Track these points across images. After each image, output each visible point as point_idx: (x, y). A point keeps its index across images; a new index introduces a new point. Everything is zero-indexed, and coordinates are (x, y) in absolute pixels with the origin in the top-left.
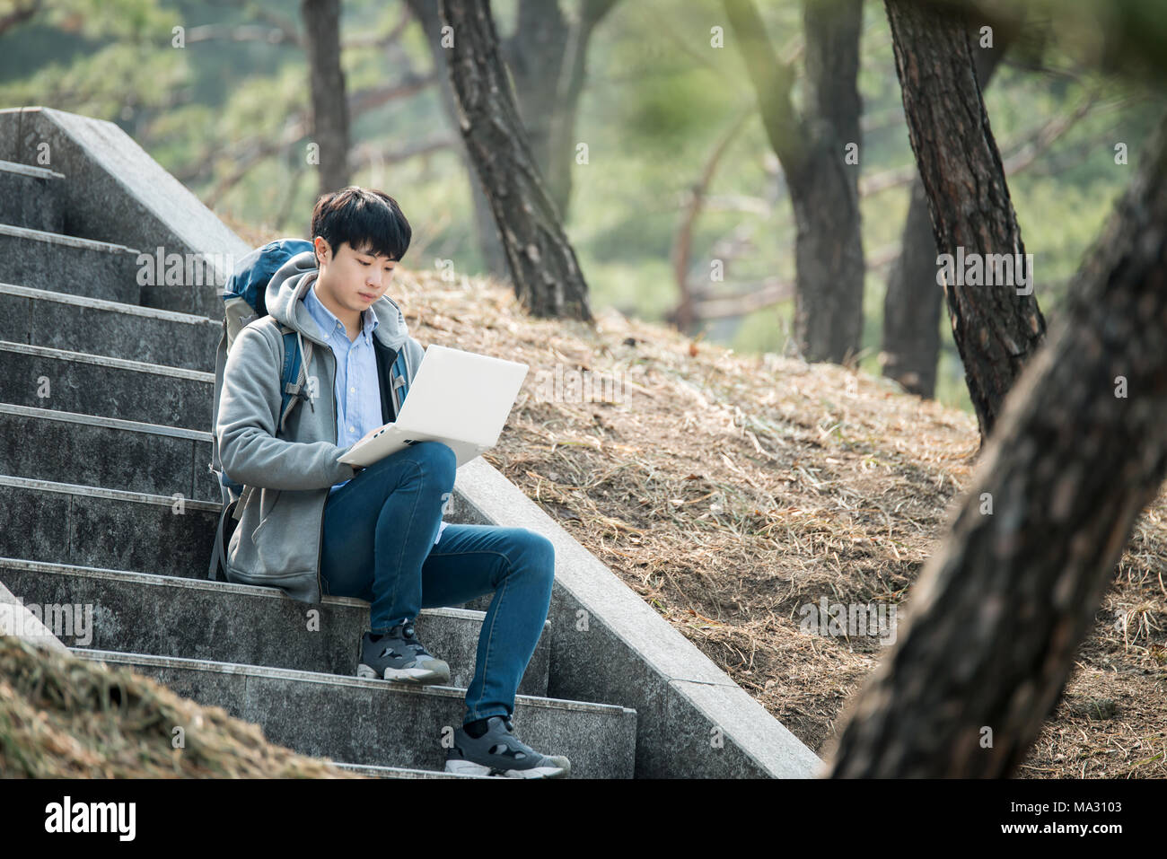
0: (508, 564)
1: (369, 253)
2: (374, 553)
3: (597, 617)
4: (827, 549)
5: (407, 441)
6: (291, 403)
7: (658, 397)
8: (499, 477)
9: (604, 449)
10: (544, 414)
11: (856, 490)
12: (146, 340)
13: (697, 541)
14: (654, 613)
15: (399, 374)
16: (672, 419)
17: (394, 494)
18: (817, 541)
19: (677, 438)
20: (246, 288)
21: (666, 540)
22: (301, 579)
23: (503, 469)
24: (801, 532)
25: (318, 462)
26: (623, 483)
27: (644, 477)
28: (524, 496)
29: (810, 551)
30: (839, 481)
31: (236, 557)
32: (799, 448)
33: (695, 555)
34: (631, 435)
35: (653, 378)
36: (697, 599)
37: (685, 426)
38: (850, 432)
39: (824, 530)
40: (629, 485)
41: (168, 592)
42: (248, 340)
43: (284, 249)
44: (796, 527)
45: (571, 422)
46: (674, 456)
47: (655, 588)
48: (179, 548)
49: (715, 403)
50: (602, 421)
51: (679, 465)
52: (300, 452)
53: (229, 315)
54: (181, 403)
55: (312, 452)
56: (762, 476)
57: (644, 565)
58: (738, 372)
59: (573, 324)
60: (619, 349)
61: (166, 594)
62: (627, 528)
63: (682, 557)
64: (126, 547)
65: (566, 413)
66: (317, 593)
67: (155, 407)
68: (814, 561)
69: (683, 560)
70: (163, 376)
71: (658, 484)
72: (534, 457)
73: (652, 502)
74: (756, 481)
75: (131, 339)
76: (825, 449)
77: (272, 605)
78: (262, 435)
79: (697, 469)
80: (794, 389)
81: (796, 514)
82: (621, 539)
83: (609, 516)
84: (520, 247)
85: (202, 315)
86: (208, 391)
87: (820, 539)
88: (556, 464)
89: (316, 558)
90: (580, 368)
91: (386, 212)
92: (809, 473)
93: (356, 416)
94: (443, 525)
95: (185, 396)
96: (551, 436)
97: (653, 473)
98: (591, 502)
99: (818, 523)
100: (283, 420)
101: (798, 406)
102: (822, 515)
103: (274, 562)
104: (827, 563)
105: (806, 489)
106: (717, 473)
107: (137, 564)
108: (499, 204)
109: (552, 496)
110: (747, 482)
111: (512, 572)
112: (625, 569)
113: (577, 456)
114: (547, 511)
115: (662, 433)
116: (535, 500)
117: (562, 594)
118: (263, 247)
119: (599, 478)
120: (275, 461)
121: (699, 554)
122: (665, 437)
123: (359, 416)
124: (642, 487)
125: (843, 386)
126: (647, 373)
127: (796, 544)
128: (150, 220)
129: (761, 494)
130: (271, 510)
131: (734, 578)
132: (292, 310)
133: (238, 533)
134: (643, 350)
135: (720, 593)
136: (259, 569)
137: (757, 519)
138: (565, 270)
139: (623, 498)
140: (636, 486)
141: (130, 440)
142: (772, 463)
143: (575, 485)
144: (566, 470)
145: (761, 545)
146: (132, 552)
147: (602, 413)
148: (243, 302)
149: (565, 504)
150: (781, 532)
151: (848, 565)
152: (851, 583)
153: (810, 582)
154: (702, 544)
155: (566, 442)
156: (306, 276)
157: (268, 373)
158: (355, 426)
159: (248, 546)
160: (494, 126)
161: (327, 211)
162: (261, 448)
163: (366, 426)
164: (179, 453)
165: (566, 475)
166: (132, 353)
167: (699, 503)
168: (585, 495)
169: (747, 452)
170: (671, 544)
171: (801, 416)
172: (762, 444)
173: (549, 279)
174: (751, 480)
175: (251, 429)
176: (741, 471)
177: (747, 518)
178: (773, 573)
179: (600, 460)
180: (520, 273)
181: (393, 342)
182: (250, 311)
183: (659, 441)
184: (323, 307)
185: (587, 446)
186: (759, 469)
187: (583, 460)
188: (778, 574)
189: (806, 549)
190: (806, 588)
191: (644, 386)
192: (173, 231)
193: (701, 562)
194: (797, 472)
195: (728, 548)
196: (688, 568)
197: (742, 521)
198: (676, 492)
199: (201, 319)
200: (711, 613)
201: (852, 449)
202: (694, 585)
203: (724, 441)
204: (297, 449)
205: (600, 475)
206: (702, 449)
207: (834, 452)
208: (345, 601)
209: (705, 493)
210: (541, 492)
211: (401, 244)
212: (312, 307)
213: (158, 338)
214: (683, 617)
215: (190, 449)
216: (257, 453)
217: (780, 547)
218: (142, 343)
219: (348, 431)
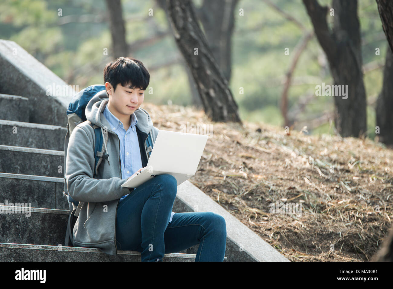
0: (204, 230)
1: (130, 88)
2: (141, 228)
3: (249, 254)
4: (356, 218)
5: (153, 175)
6: (100, 161)
7: (273, 154)
8: (200, 192)
9: (249, 177)
10: (219, 163)
11: (368, 191)
12: (32, 138)
13: (294, 217)
14: (276, 251)
15: (149, 146)
16: (279, 163)
17: (149, 200)
18: (351, 214)
19: (282, 171)
20: (77, 109)
21: (280, 217)
22: (107, 244)
23: (202, 189)
24: (343, 210)
25: (112, 188)
26: (258, 192)
27: (268, 189)
28: (212, 200)
29: (348, 219)
30: (359, 187)
31: (77, 235)
32: (340, 173)
33: (294, 224)
34: (261, 170)
35: (270, 145)
36: (296, 244)
37: (286, 165)
38: (364, 165)
39: (354, 209)
40: (261, 193)
41: (45, 252)
42: (78, 133)
43: (94, 90)
44: (340, 208)
45: (232, 166)
46: (282, 179)
47: (275, 240)
48: (50, 232)
49: (300, 155)
50: (247, 165)
51: (284, 183)
52: (104, 184)
53: (70, 122)
54: (49, 166)
55: (109, 183)
56: (323, 186)
57: (270, 230)
58: (309, 142)
59: (232, 124)
60: (254, 134)
61: (44, 254)
62: (261, 213)
63: (288, 225)
64: (25, 234)
65: (230, 162)
66: (115, 250)
67: (37, 169)
68: (350, 224)
69: (288, 226)
70: (40, 154)
71: (275, 192)
72: (216, 182)
73: (272, 200)
74: (321, 189)
75: (25, 138)
76: (352, 173)
77: (95, 256)
78: (86, 178)
79: (292, 184)
80: (336, 148)
81: (340, 203)
82: (258, 218)
83: (252, 208)
84: (206, 90)
85: (58, 125)
86: (62, 159)
87: (352, 213)
88: (226, 185)
89: (114, 234)
90: (235, 142)
91: (137, 68)
92: (345, 184)
93: (130, 165)
94: (173, 214)
95: (51, 163)
96: (223, 173)
97: (272, 187)
98: (244, 202)
99: (351, 206)
100: (96, 169)
101: (338, 155)
102: (353, 202)
103: (94, 237)
104: (356, 224)
105: (344, 191)
106: (302, 186)
107: (31, 241)
108: (195, 71)
109: (225, 200)
110: (316, 189)
111: (206, 233)
112: (261, 232)
113: (236, 181)
114: (223, 207)
115: (275, 169)
116: (217, 202)
117: (232, 244)
118: (84, 89)
119: (247, 191)
120: (93, 190)
121: (295, 223)
122: (277, 171)
123: (131, 166)
124: (267, 194)
125: (359, 146)
126: (267, 143)
127: (341, 216)
128: (32, 84)
129: (323, 194)
130: (92, 212)
131: (313, 233)
132: (98, 117)
133: (77, 224)
134: (265, 134)
135: (307, 241)
136: (87, 240)
137: (322, 206)
138: (227, 100)
139: (259, 199)
140: (264, 193)
141: (25, 184)
142: (328, 181)
143: (235, 194)
144: (231, 188)
145: (325, 218)
146: (28, 235)
147: (247, 162)
148: (76, 115)
149: (231, 203)
150: (334, 211)
151: (366, 225)
152: (368, 233)
153: (349, 233)
154: (296, 218)
155: (230, 175)
156: (103, 101)
157: (87, 148)
158: (129, 171)
159: (82, 229)
160: (191, 37)
161: (109, 70)
162: (86, 185)
163: (134, 170)
164: (48, 189)
165: (231, 190)
166: (26, 145)
167: (294, 200)
168: (240, 199)
169: (316, 176)
170: (282, 219)
171: (340, 159)
172: (323, 172)
173: (220, 104)
174: (318, 188)
175: (81, 176)
176: (313, 184)
177: (317, 206)
178: (331, 230)
179: (247, 182)
180: (206, 102)
181: (145, 130)
182: (79, 119)
183: (274, 173)
184: (112, 114)
185: (241, 176)
186: (322, 183)
187: (239, 182)
188: (333, 231)
189: (346, 218)
190: (347, 236)
191: (266, 149)
192: (42, 88)
193: (296, 227)
194: (339, 184)
195: (309, 220)
196: (291, 230)
197: (315, 207)
198: (283, 195)
199: (57, 127)
200: (303, 250)
201: (364, 173)
202: (294, 237)
203: (304, 171)
204: (102, 182)
205: (247, 189)
206: (294, 175)
207: (356, 174)
208: (129, 252)
209: (297, 195)
210: (220, 198)
211: (145, 82)
212: (107, 115)
213: (37, 137)
214: (290, 253)
215: (54, 186)
216: (84, 187)
217: (333, 218)
218: (30, 140)
219: (126, 173)
